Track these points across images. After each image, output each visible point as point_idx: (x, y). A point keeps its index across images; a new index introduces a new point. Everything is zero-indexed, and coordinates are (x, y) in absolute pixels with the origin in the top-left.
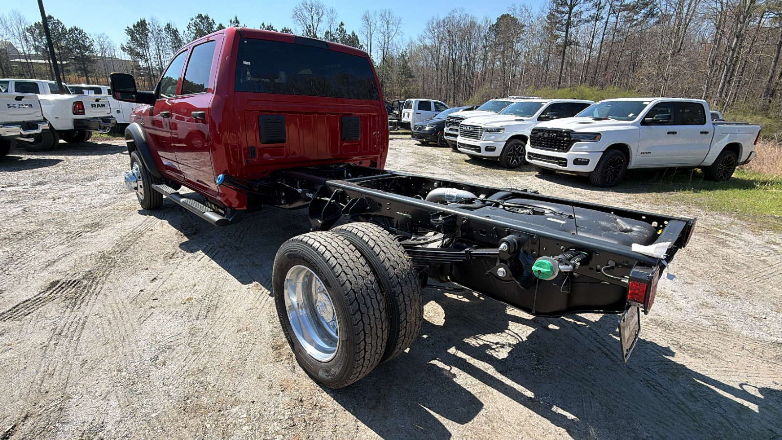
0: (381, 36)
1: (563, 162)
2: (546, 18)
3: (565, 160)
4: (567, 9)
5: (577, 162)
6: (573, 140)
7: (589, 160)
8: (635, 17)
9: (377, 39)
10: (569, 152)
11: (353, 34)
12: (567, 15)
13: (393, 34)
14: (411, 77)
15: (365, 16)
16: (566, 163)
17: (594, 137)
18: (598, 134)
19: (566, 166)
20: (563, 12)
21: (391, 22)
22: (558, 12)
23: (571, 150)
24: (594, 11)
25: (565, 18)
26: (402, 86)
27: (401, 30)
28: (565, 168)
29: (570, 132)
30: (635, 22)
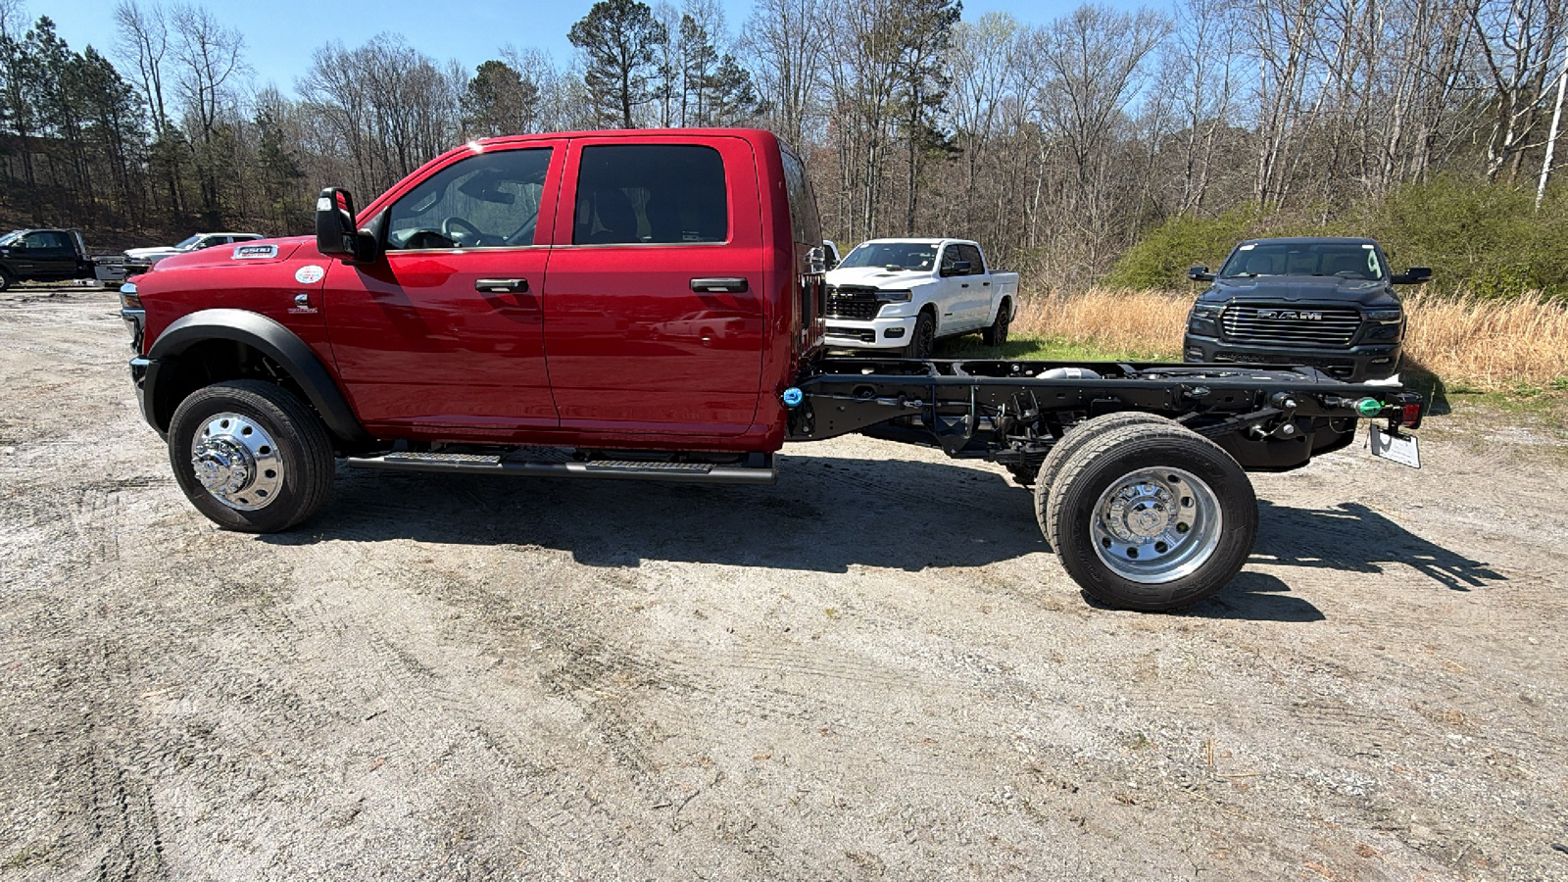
0: (185, 69)
1: (870, 335)
2: (583, 82)
3: (872, 332)
4: (618, 70)
5: (889, 334)
6: (880, 302)
7: (903, 330)
8: (725, 100)
9: (174, 76)
10: (876, 320)
11: (90, 51)
12: (621, 82)
13: (223, 68)
14: (298, 175)
15: (127, 14)
16: (874, 337)
17: (903, 295)
18: (908, 291)
19: (874, 341)
20: (613, 76)
21: (213, 39)
22: (603, 72)
23: (878, 315)
24: (660, 82)
25: (617, 86)
26: (271, 193)
27: (246, 61)
28: (871, 345)
29: (872, 291)
30: (726, 108)
